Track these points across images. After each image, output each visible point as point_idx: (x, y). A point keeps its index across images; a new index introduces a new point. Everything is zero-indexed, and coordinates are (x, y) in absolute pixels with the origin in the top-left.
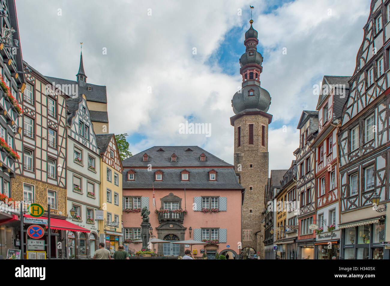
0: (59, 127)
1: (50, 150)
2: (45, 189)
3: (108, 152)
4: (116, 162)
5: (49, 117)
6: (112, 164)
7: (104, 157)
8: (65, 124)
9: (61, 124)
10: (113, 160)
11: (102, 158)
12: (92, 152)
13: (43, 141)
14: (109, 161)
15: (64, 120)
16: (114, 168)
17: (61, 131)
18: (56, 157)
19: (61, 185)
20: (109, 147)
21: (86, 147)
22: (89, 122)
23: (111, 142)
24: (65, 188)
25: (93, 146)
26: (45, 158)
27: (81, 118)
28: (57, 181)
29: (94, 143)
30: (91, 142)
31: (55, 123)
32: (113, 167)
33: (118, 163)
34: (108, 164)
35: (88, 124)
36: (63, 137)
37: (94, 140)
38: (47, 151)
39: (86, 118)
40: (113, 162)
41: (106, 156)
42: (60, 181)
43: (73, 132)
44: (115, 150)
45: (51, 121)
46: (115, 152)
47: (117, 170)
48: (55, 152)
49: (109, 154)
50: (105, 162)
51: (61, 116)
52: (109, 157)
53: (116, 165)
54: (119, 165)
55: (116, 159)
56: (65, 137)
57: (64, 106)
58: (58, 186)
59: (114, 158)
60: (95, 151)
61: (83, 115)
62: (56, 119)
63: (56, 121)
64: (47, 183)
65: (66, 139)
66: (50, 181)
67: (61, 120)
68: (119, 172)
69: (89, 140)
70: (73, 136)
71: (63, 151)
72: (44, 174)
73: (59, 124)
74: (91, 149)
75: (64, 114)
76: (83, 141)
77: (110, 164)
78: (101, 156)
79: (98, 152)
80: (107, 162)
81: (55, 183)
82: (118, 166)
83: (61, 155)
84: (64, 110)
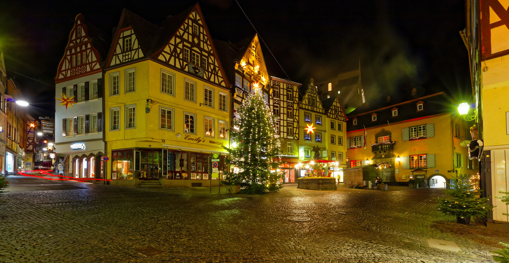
0: (294, 104)
1: (288, 119)
2: (286, 143)
3: (332, 109)
4: (340, 115)
5: (288, 101)
6: (336, 117)
7: (329, 114)
8: (298, 101)
9: (296, 102)
10: (337, 114)
11: (327, 115)
12: (319, 113)
13: (285, 115)
14: (334, 116)
15: (297, 99)
16: (339, 120)
17: (295, 106)
18: (292, 122)
19: (296, 138)
20: (333, 106)
21: (314, 111)
22: (316, 95)
23: (335, 102)
24: (298, 139)
25: (320, 109)
26: (285, 125)
27: (309, 94)
28: (293, 136)
29: (321, 107)
30: (318, 106)
31: (292, 103)
32: (337, 119)
33: (342, 115)
34: (332, 118)
35: (315, 96)
36: (297, 110)
37: (320, 105)
38: (287, 120)
39: (314, 92)
40: (337, 116)
41: (330, 113)
42: (295, 136)
43: (304, 104)
44: (340, 106)
45: (289, 102)
46: (339, 108)
47: (341, 120)
48: (292, 120)
49: (333, 111)
50: (329, 117)
51: (295, 97)
52: (333, 113)
53: (340, 117)
54: (343, 116)
55: (340, 113)
56: (298, 109)
57: (298, 91)
58: (294, 139)
59: (339, 112)
60: (321, 111)
61: (311, 91)
62: (293, 100)
63: (292, 102)
64: (287, 138)
65: (298, 110)
66: (289, 137)
67: (295, 100)
68: (343, 121)
69: (316, 106)
70: (304, 107)
71: (297, 118)
72: (285, 134)
73: (294, 103)
74: (318, 111)
75: (297, 96)
76: (311, 108)
77: (334, 117)
78: (326, 113)
79: (324, 111)
80: (331, 116)
81: (292, 138)
82: (342, 118)
83: (296, 120)
84: (297, 93)
